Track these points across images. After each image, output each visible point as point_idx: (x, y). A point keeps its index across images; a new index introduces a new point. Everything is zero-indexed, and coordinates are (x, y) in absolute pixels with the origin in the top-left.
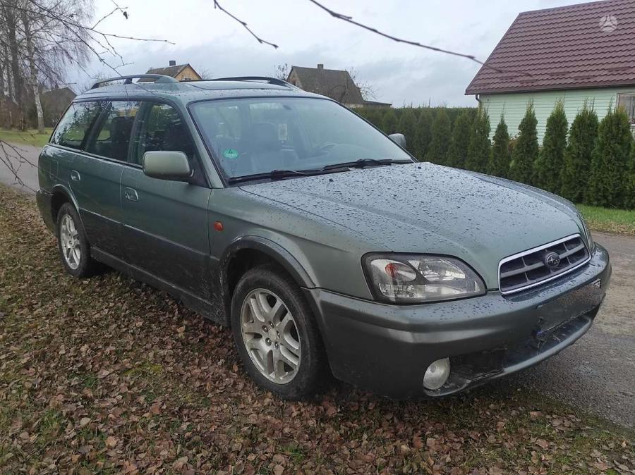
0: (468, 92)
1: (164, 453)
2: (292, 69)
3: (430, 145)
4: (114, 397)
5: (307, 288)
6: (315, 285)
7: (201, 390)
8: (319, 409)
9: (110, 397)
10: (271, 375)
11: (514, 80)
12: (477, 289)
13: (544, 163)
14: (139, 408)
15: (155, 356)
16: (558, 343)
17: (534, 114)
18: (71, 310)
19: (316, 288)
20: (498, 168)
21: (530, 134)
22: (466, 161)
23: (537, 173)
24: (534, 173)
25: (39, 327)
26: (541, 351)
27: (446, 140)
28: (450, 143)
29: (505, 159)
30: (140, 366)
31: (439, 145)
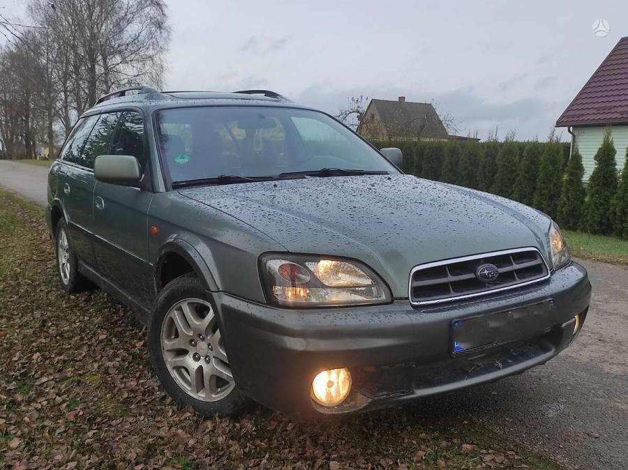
0: (559, 124)
1: (59, 457)
2: (371, 102)
3: (495, 177)
4: (40, 403)
5: (210, 291)
6: (218, 289)
7: (127, 402)
8: (234, 426)
9: (37, 402)
10: (199, 394)
11: (612, 111)
12: (383, 297)
13: (623, 198)
14: (58, 414)
15: (99, 367)
16: (498, 368)
17: (612, 143)
18: (44, 322)
19: (219, 291)
20: (570, 203)
21: (608, 165)
22: (535, 195)
23: (615, 209)
24: (612, 208)
25: (8, 336)
26: (471, 376)
27: (513, 171)
28: (518, 175)
29: (579, 193)
30: (80, 375)
31: (505, 177)
